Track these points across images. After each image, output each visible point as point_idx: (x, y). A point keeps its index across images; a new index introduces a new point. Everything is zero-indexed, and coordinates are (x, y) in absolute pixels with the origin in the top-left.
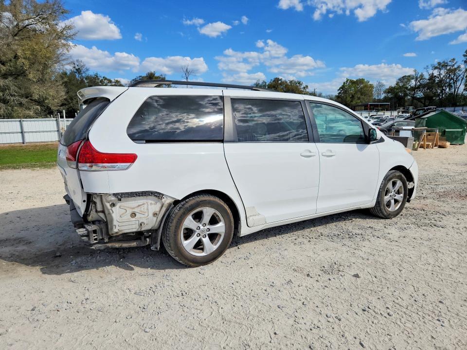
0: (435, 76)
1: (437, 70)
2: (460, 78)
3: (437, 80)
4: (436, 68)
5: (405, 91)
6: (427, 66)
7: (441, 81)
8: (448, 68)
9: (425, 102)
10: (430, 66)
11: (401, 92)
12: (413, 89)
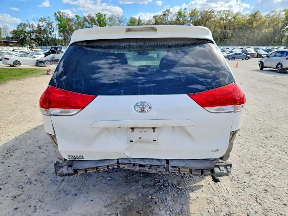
0: (41, 26)
1: (41, 22)
2: (55, 29)
3: (42, 28)
4: (40, 21)
5: (24, 34)
6: (34, 19)
7: (45, 29)
8: (47, 22)
9: (39, 42)
10: (36, 19)
11: (22, 34)
12: (29, 33)
